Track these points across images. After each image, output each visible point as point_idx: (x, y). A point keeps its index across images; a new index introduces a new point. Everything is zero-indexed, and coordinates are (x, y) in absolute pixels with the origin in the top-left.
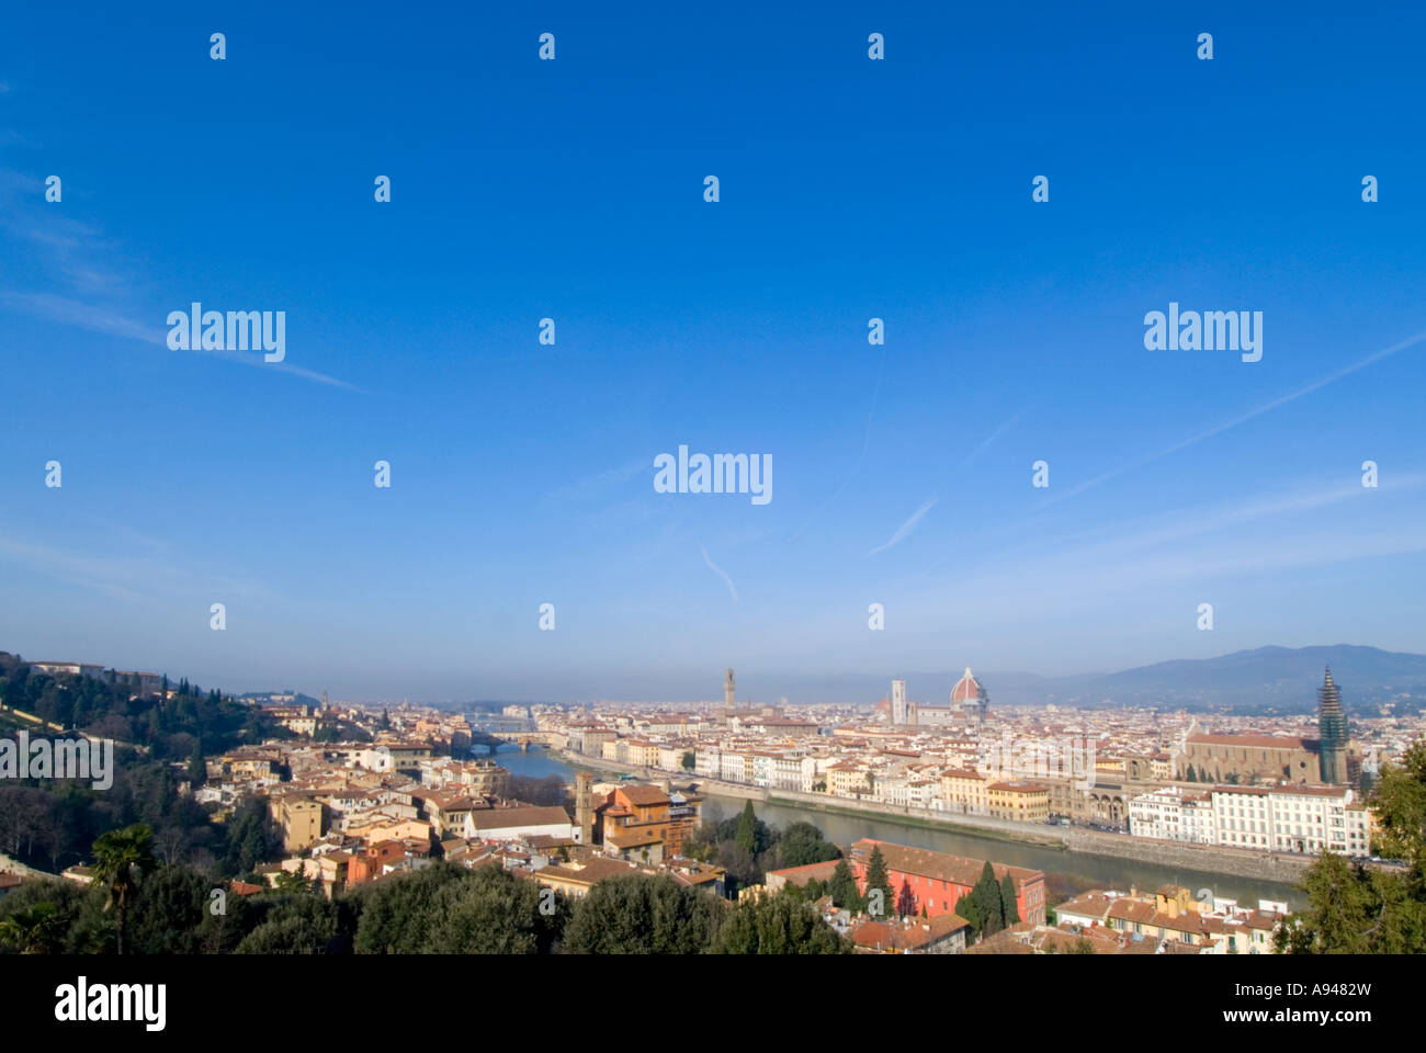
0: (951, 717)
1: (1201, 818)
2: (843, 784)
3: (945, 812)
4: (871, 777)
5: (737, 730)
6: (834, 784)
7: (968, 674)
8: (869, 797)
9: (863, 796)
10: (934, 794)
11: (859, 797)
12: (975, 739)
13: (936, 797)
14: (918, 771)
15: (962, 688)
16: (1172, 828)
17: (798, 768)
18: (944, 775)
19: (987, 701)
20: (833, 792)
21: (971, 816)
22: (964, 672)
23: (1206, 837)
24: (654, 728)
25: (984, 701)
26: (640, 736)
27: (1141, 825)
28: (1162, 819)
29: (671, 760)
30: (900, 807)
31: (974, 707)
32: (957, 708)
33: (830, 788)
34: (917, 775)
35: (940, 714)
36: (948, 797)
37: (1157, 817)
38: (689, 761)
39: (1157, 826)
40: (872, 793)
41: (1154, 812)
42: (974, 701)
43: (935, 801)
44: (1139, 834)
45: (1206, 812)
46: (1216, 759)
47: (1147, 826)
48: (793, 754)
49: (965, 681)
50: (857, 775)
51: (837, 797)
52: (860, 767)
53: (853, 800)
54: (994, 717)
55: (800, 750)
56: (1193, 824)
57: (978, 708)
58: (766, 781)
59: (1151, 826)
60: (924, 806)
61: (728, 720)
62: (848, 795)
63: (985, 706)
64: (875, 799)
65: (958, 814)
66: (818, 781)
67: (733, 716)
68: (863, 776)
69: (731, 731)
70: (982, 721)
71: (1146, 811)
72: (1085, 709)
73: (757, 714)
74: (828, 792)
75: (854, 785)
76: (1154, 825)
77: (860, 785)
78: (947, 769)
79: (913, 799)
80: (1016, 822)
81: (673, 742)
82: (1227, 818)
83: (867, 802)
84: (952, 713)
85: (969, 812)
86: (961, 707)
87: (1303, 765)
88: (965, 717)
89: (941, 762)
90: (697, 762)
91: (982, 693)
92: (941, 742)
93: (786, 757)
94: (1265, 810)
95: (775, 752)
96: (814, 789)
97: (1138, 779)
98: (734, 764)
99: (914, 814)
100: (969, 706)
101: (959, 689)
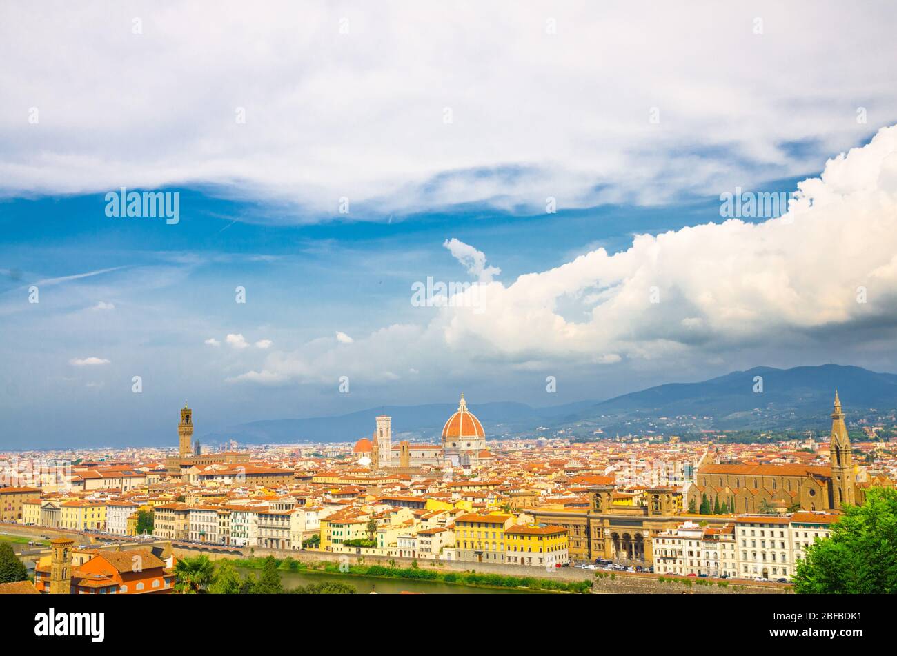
0: (444, 457)
1: (724, 551)
2: (339, 537)
3: (458, 562)
4: (372, 528)
5: (195, 483)
6: (329, 538)
7: (463, 405)
8: (370, 552)
9: (363, 551)
10: (444, 544)
11: (359, 552)
12: (476, 480)
13: (447, 546)
14: (426, 520)
15: (457, 425)
16: (695, 564)
17: (286, 523)
18: (458, 523)
20: (327, 548)
21: (488, 564)
22: (459, 405)
23: (728, 571)
24: (90, 484)
26: (71, 494)
27: (665, 562)
28: (685, 554)
29: (119, 521)
30: (407, 559)
32: (450, 446)
33: (324, 543)
34: (424, 523)
35: (430, 454)
36: (462, 545)
37: (681, 553)
38: (145, 523)
39: (681, 562)
40: (374, 546)
41: (677, 547)
43: (445, 552)
44: (662, 572)
45: (728, 545)
46: (727, 490)
47: (670, 564)
48: (281, 507)
49: (460, 415)
50: (356, 527)
51: (333, 554)
52: (360, 518)
53: (352, 555)
55: (288, 502)
56: (716, 558)
58: (247, 540)
59: (674, 563)
60: (434, 557)
61: (184, 470)
62: (346, 550)
64: (378, 552)
65: (473, 563)
66: (310, 536)
67: (190, 466)
68: (364, 527)
69: (190, 484)
71: (669, 546)
72: (577, 441)
73: (220, 463)
74: (322, 548)
75: (352, 538)
76: (677, 561)
77: (359, 537)
78: (459, 515)
79: (422, 550)
80: (536, 568)
81: (119, 502)
82: (749, 549)
83: (369, 556)
85: (484, 560)
87: (813, 493)
89: (451, 508)
90: (156, 522)
92: (444, 485)
93: (271, 511)
94: (785, 539)
95: (257, 505)
96: (304, 545)
97: (660, 514)
98: (204, 523)
99: (424, 567)
101: (452, 425)
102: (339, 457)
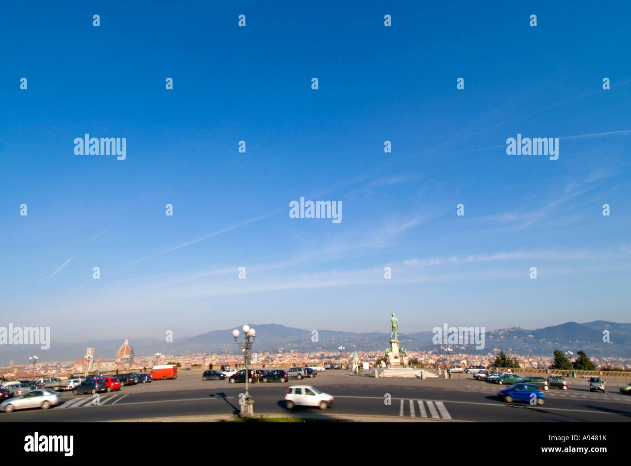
0: (116, 365)
7: (126, 342)
15: (123, 350)
19: (134, 355)
22: (125, 342)
25: (132, 356)
31: (127, 359)
32: (119, 360)
35: (110, 364)
42: (128, 356)
49: (124, 346)
54: (136, 364)
57: (129, 360)
63: (132, 359)
70: (130, 366)
72: (177, 356)
84: (116, 363)
86: (121, 360)
88: (122, 364)
91: (132, 352)
100: (125, 359)
101: (121, 351)
102: (68, 367)
